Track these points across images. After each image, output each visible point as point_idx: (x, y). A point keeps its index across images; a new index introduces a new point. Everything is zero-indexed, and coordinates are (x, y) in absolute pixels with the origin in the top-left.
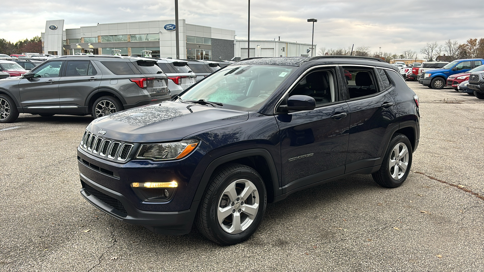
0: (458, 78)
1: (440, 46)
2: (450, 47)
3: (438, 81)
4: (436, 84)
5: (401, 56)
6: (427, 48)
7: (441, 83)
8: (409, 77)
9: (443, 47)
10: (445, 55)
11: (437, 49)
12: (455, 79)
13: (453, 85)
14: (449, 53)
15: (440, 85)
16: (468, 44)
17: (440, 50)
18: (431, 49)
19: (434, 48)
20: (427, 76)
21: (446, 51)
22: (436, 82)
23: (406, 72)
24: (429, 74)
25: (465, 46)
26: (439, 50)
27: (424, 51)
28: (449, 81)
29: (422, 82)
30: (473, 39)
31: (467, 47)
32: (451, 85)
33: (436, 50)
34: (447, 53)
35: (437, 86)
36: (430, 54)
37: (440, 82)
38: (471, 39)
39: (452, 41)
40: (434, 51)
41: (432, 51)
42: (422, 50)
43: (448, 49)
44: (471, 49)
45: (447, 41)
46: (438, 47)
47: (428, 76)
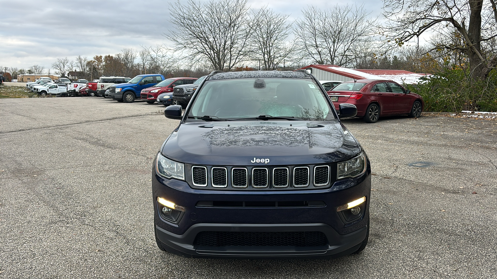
0: (151, 92)
1: (71, 62)
2: (81, 63)
3: (129, 95)
4: (127, 98)
5: (29, 71)
6: (58, 63)
7: (131, 97)
8: (83, 93)
9: (74, 63)
10: (76, 70)
11: (68, 64)
12: (149, 93)
13: (148, 99)
14: (81, 68)
15: (131, 99)
16: (95, 61)
17: (72, 66)
18: (62, 64)
19: (65, 64)
20: (118, 90)
21: (78, 66)
22: (127, 96)
23: (75, 87)
24: (120, 89)
25: (93, 63)
26: (70, 65)
27: (56, 66)
28: (142, 94)
29: (114, 96)
30: (99, 56)
31: (95, 63)
32: (146, 98)
33: (68, 66)
34: (79, 69)
35: (129, 100)
36: (62, 69)
37: (131, 95)
38: (97, 56)
39: (82, 57)
40: (65, 66)
41: (64, 67)
42: (53, 66)
43: (79, 64)
44: (98, 65)
45: (78, 57)
46: (69, 62)
47: (120, 90)
